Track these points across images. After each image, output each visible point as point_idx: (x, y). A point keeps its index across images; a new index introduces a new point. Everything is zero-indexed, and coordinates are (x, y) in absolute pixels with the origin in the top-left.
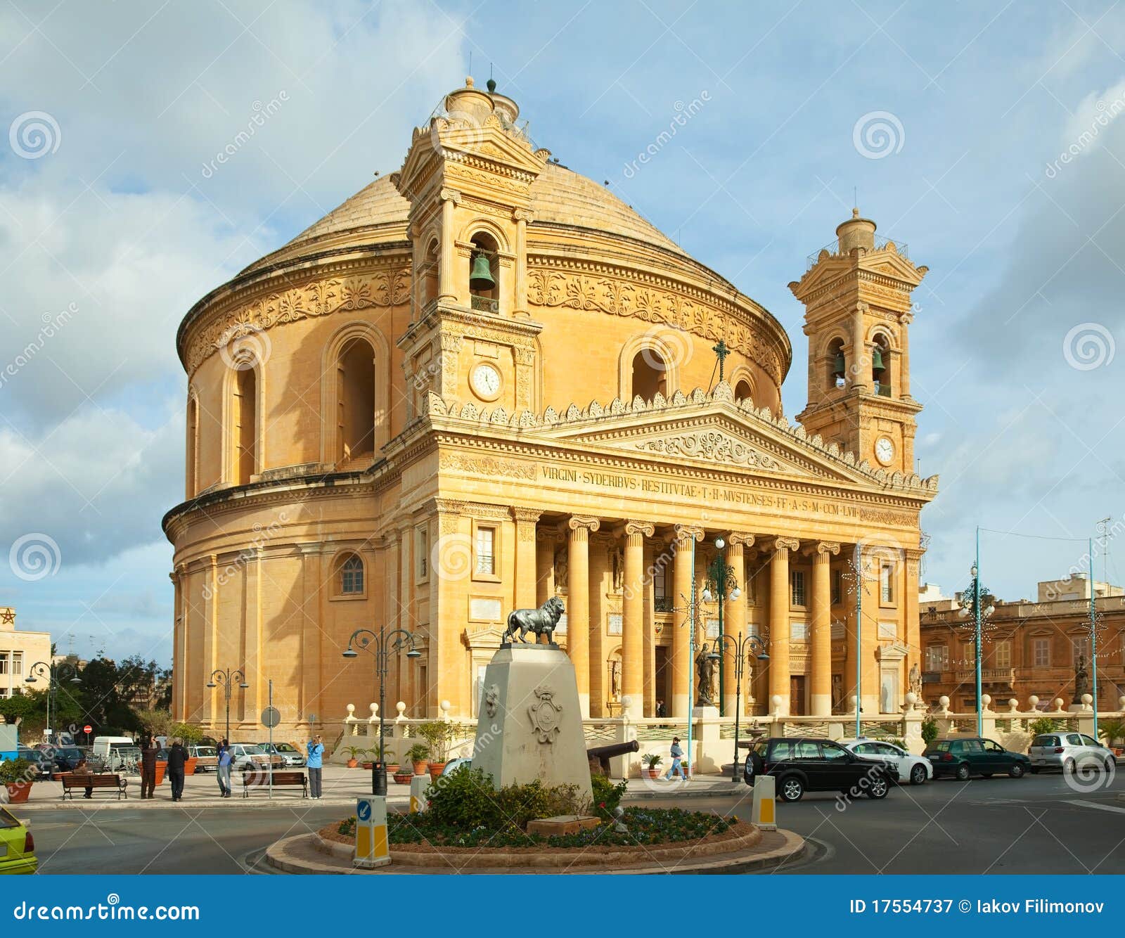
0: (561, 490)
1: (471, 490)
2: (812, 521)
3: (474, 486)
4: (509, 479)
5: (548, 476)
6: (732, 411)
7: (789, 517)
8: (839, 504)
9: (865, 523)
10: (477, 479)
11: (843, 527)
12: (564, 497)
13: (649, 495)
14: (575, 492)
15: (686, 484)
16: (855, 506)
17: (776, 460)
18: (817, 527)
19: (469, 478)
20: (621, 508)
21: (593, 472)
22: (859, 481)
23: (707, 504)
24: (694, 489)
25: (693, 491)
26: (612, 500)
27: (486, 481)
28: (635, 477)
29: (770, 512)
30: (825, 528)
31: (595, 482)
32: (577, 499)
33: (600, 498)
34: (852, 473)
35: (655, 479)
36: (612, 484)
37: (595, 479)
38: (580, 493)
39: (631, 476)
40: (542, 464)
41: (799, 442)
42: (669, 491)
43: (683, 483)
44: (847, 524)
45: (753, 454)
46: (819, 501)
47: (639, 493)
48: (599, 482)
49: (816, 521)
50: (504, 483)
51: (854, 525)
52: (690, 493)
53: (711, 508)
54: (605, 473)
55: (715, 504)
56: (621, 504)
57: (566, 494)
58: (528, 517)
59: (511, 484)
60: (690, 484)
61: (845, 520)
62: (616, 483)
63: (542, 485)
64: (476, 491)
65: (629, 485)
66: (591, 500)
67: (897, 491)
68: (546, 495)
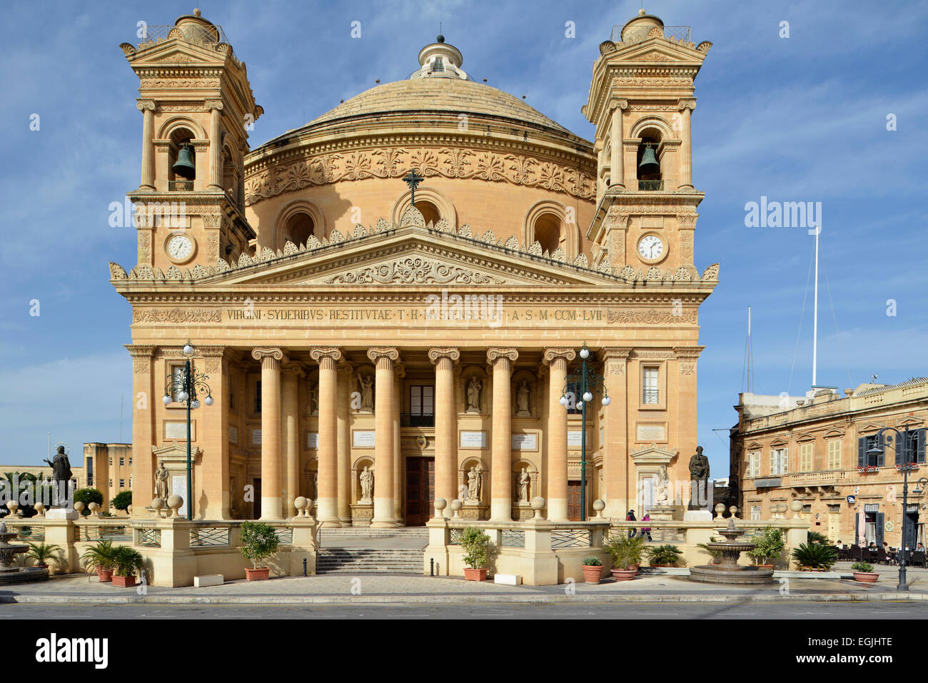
0: (244, 328)
1: (160, 337)
2: (538, 329)
3: (163, 333)
4: (192, 324)
5: (233, 317)
6: (424, 234)
7: (508, 328)
8: (577, 309)
9: (616, 324)
10: (165, 327)
11: (583, 332)
12: (249, 333)
13: (338, 323)
14: (258, 328)
15: (379, 309)
16: (600, 309)
17: (490, 275)
18: (545, 334)
19: (157, 327)
20: (307, 337)
21: (278, 309)
22: (598, 283)
23: (405, 324)
24: (388, 312)
25: (387, 315)
26: (297, 331)
27: (173, 327)
28: (323, 308)
29: (483, 325)
30: (557, 334)
31: (280, 318)
32: (261, 333)
33: (285, 331)
34: (585, 275)
35: (344, 308)
36: (297, 317)
37: (280, 315)
38: (264, 328)
39: (317, 309)
40: (228, 308)
41: (510, 252)
42: (359, 317)
43: (375, 308)
44: (588, 328)
45: (460, 272)
46: (549, 309)
47: (326, 322)
48: (284, 317)
49: (543, 329)
50: (189, 327)
51: (599, 328)
52: (384, 317)
53: (407, 328)
54: (291, 308)
55: (415, 323)
56: (307, 334)
57: (251, 331)
58: (212, 353)
59: (197, 327)
60: (383, 309)
61: (586, 324)
62: (302, 316)
63: (226, 325)
64: (165, 337)
65: (316, 316)
66: (274, 334)
67: (654, 287)
68: (229, 333)
